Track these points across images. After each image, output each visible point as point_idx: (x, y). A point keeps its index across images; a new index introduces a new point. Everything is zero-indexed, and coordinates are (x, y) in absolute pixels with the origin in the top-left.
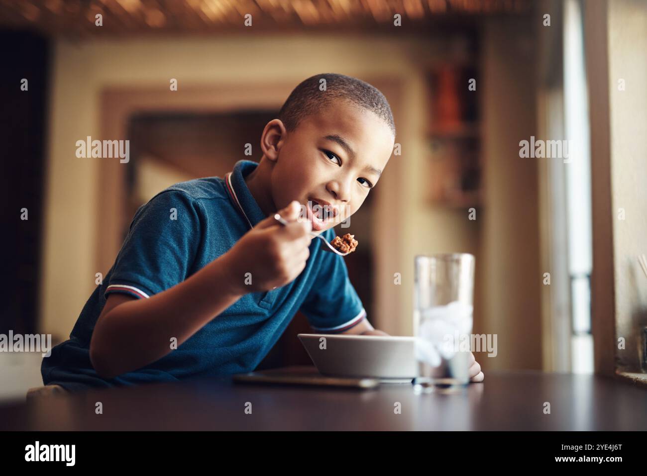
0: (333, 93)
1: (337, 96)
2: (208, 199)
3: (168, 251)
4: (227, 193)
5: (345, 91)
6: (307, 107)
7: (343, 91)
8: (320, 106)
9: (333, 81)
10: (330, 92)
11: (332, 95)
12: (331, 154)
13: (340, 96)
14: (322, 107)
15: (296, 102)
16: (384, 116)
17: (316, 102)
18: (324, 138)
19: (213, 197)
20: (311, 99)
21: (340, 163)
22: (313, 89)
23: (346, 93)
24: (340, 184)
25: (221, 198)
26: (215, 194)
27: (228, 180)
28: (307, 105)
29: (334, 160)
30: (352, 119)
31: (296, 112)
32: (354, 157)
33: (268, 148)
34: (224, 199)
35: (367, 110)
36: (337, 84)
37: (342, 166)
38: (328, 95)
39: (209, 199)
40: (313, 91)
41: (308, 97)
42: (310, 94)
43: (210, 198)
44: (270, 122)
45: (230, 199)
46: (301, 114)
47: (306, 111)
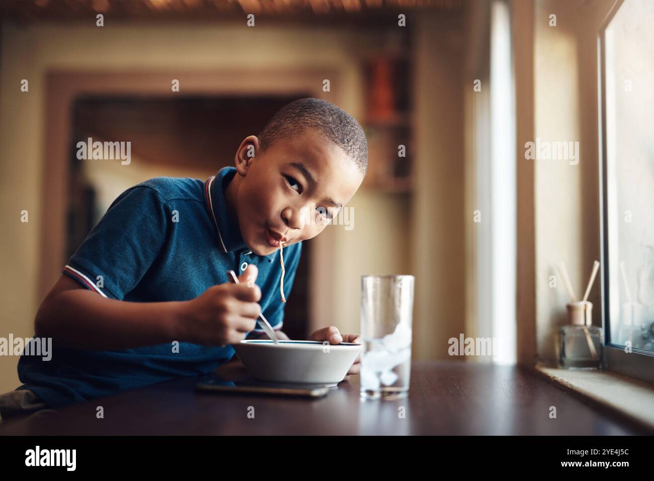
0: (309, 122)
1: (311, 126)
2: (183, 199)
3: (129, 248)
4: (204, 196)
5: (321, 122)
6: (283, 130)
7: (319, 122)
8: (294, 132)
9: (315, 110)
10: (307, 120)
11: (308, 123)
12: (293, 181)
13: (315, 126)
14: (295, 134)
15: (275, 123)
16: (352, 154)
17: (292, 127)
18: (288, 164)
19: (188, 198)
20: (289, 123)
21: (300, 190)
22: (294, 113)
23: (322, 124)
24: (294, 212)
25: (195, 200)
26: (191, 196)
27: (209, 184)
28: (284, 128)
29: (295, 187)
30: (319, 150)
31: (273, 132)
32: (315, 187)
33: (240, 162)
34: (199, 202)
35: (336, 145)
36: (317, 113)
37: (302, 194)
38: (304, 123)
39: (185, 200)
40: (294, 115)
41: (288, 119)
42: (290, 117)
43: (185, 198)
44: (248, 138)
45: (205, 203)
46: (276, 136)
47: (281, 134)
